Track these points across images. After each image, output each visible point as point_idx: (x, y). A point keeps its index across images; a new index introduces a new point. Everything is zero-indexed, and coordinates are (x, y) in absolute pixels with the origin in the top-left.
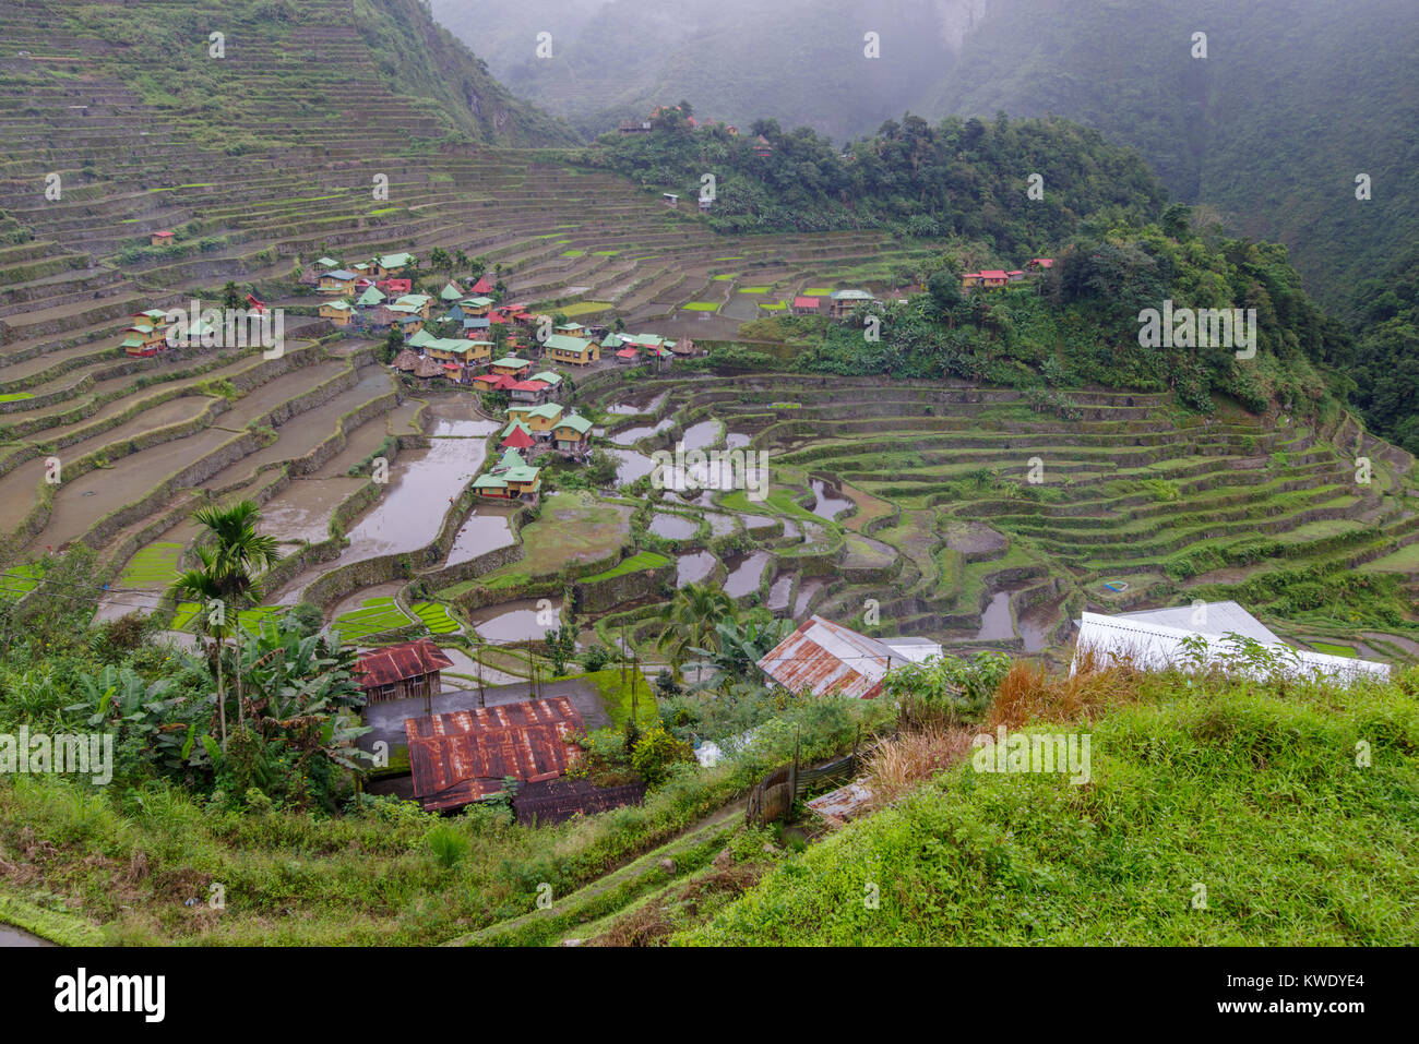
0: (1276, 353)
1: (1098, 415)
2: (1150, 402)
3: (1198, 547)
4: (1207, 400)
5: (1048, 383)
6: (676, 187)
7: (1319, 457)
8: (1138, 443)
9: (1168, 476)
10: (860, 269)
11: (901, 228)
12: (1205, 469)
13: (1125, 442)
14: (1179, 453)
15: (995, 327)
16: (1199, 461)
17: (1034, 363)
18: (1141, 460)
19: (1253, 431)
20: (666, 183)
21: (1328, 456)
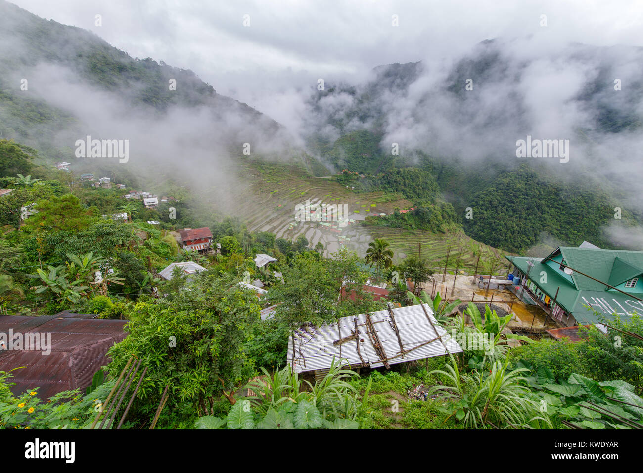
0: (448, 223)
1: (420, 234)
2: (428, 232)
3: (434, 256)
4: (437, 232)
5: (413, 229)
6: (347, 185)
7: (454, 241)
8: (426, 239)
9: (430, 244)
10: (379, 199)
11: (386, 191)
12: (435, 243)
13: (424, 239)
14: (433, 240)
15: (405, 220)
16: (435, 241)
17: (411, 226)
18: (426, 242)
19: (444, 237)
20: (346, 184)
21: (455, 240)
